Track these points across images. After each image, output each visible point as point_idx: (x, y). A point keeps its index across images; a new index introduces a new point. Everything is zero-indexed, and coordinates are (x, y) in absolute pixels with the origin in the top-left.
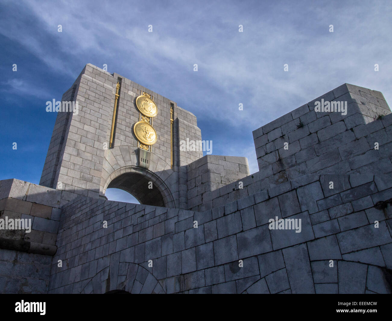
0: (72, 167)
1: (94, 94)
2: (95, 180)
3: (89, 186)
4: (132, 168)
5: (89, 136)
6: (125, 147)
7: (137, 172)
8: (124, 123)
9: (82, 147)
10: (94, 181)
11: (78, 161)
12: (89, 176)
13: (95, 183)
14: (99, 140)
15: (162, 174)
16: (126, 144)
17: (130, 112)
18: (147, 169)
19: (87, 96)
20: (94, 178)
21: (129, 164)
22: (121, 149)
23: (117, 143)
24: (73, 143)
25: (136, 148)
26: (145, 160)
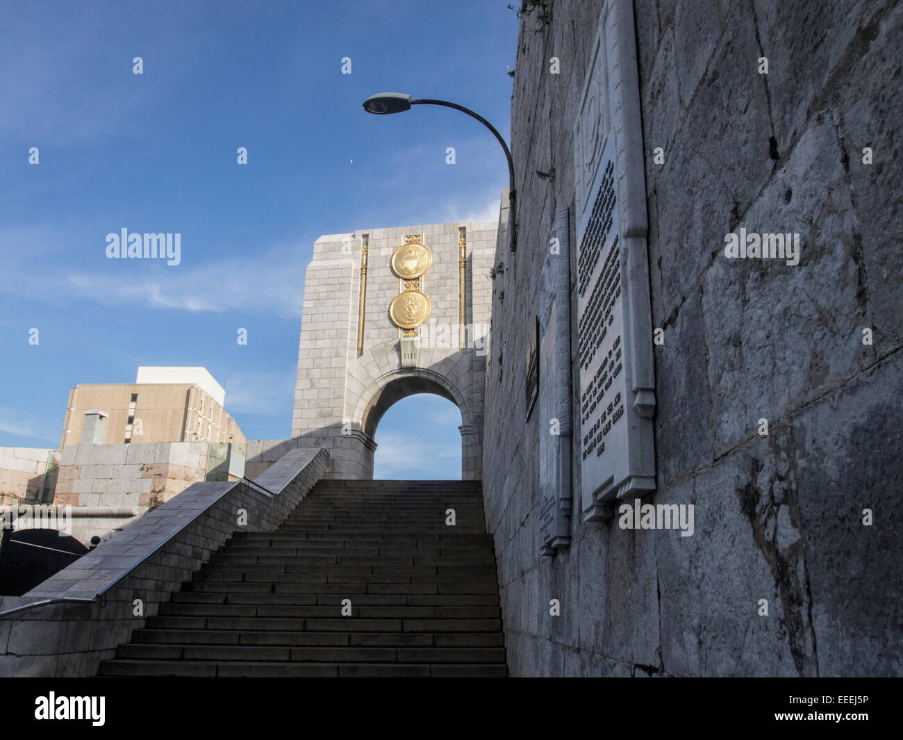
0: (306, 405)
1: (325, 288)
2: (336, 413)
3: (329, 422)
4: (393, 374)
5: (324, 354)
6: (378, 347)
7: (404, 375)
8: (376, 308)
9: (316, 373)
10: (334, 414)
11: (312, 394)
12: (328, 409)
13: (336, 417)
14: (337, 356)
15: (442, 366)
16: (380, 341)
17: (385, 286)
18: (415, 368)
19: (316, 297)
20: (335, 409)
21: (388, 369)
22: (374, 353)
23: (367, 346)
24: (304, 372)
25: (395, 342)
26: (410, 355)
